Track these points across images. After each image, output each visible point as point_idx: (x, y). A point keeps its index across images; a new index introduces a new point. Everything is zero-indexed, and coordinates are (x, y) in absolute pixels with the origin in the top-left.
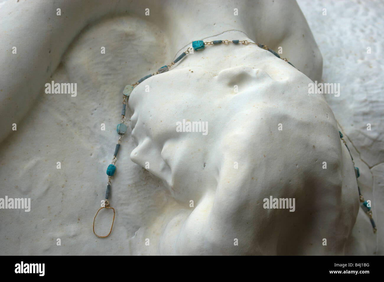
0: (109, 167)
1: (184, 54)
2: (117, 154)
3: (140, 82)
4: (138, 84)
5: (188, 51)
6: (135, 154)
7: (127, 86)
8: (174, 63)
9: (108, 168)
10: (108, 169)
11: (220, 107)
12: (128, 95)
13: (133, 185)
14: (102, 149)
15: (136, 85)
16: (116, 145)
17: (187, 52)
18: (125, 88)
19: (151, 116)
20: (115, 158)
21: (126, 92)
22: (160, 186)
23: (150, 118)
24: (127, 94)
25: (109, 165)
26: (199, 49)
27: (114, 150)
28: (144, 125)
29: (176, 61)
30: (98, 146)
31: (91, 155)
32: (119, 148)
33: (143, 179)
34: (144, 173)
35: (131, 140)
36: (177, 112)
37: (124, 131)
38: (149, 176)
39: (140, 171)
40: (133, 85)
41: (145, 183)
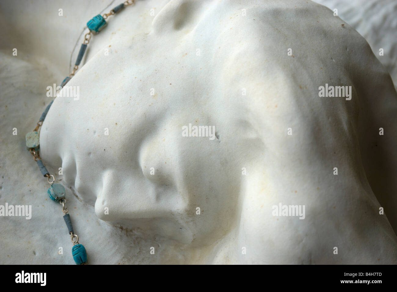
0: (73, 250)
1: (84, 47)
2: (72, 230)
3: (42, 120)
4: (42, 125)
5: (86, 39)
6: (103, 204)
7: (27, 136)
8: (76, 68)
9: (73, 254)
10: (73, 256)
11: (186, 54)
12: (37, 145)
13: (123, 260)
14: (46, 238)
15: (40, 127)
16: (63, 220)
17: (87, 42)
18: (27, 139)
19: (95, 132)
20: (74, 237)
21: (31, 144)
22: (160, 246)
23: (96, 134)
24: (34, 144)
25: (72, 249)
26: (101, 27)
27: (65, 227)
28: (91, 156)
29: (78, 63)
30: (38, 237)
31: (35, 253)
32: (69, 220)
33: (133, 245)
34: (127, 236)
35: (79, 203)
36: (131, 97)
37: (63, 193)
38: (137, 238)
39: (121, 236)
40: (36, 130)
41: (138, 250)
